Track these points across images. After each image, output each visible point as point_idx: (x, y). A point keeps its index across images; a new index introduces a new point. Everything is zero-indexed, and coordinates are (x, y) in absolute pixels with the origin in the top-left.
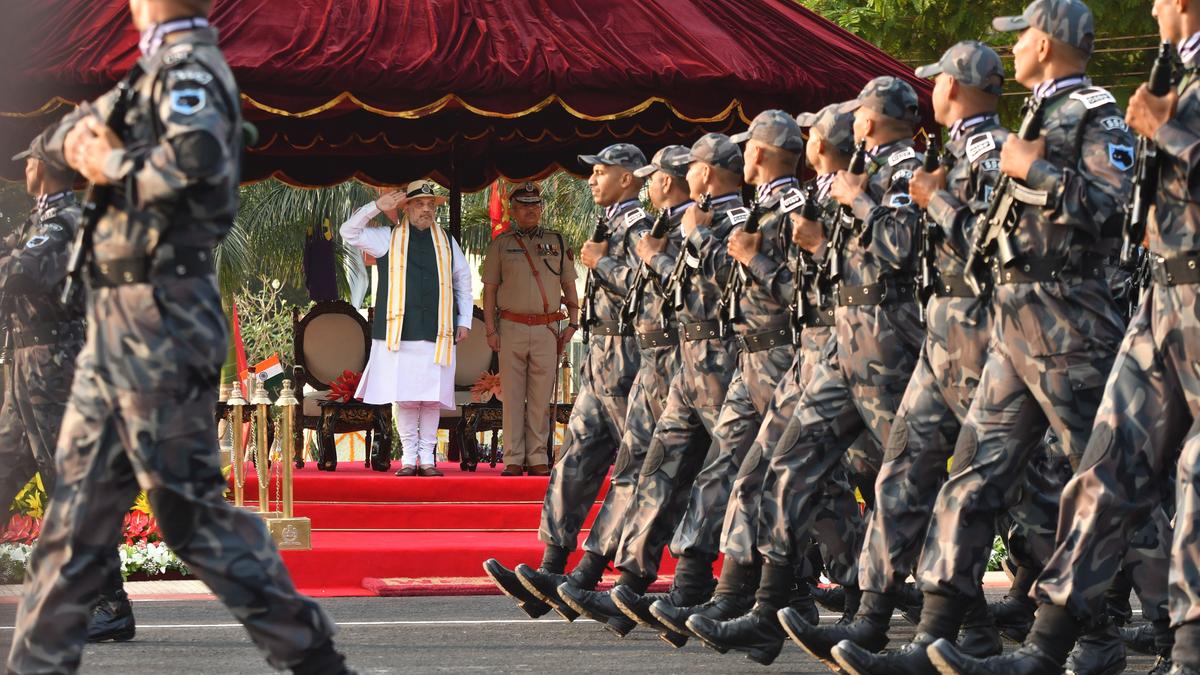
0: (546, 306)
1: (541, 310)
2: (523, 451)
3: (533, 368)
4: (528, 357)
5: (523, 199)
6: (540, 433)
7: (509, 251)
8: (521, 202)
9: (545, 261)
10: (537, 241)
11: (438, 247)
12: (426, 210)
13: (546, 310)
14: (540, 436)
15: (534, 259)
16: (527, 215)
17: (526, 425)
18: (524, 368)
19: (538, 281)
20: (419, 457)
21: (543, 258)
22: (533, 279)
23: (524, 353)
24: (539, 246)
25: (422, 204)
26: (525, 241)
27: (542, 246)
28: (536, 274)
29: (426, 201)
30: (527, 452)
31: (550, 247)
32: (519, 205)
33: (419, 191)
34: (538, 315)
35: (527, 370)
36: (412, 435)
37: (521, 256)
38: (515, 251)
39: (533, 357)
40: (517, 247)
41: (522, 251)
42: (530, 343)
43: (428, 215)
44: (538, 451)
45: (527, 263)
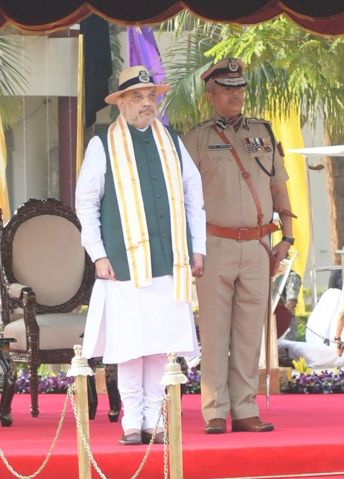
0: (260, 217)
1: (253, 222)
2: (228, 400)
3: (242, 295)
4: (237, 281)
5: (226, 81)
6: (250, 378)
7: (212, 147)
8: (223, 85)
9: (257, 159)
10: (242, 133)
11: (163, 151)
12: (147, 103)
13: (259, 222)
14: (250, 381)
15: (243, 156)
16: (230, 102)
17: (232, 367)
18: (231, 295)
19: (250, 185)
20: (144, 418)
21: (253, 155)
22: (243, 183)
23: (231, 276)
24: (248, 141)
25: (141, 97)
26: (229, 133)
27: (251, 140)
28: (246, 176)
29: (145, 93)
30: (232, 402)
31: (261, 140)
32: (220, 89)
33: (135, 81)
34: (250, 229)
35: (234, 298)
36: (138, 391)
37: (226, 153)
38: (218, 147)
39: (244, 282)
40: (221, 142)
41: (226, 147)
42: (240, 264)
43: (149, 111)
44: (247, 400)
45: (234, 163)
